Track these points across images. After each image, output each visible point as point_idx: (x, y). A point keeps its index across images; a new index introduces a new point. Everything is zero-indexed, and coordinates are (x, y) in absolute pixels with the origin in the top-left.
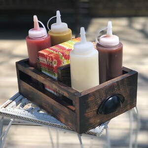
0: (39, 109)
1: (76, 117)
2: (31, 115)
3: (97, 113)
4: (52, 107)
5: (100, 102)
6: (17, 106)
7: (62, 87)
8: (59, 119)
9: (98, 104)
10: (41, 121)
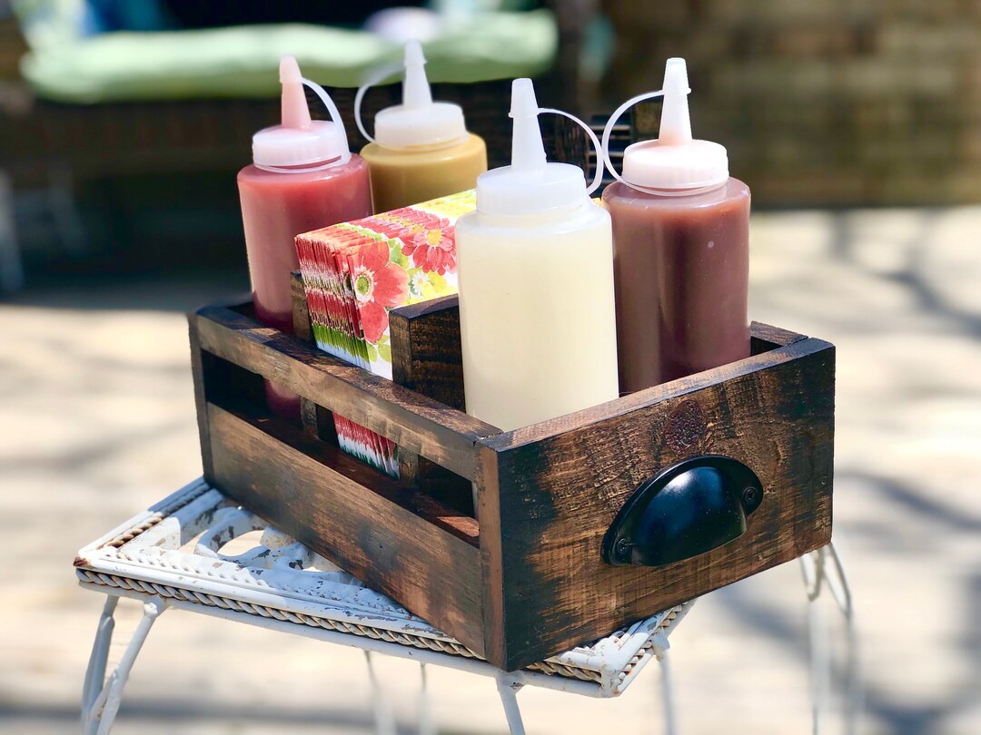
0: (300, 553)
1: (486, 573)
2: (253, 582)
3: (605, 558)
4: (362, 530)
5: (618, 494)
6: (183, 542)
7: (415, 409)
8: (397, 601)
9: (606, 502)
10: (300, 608)
